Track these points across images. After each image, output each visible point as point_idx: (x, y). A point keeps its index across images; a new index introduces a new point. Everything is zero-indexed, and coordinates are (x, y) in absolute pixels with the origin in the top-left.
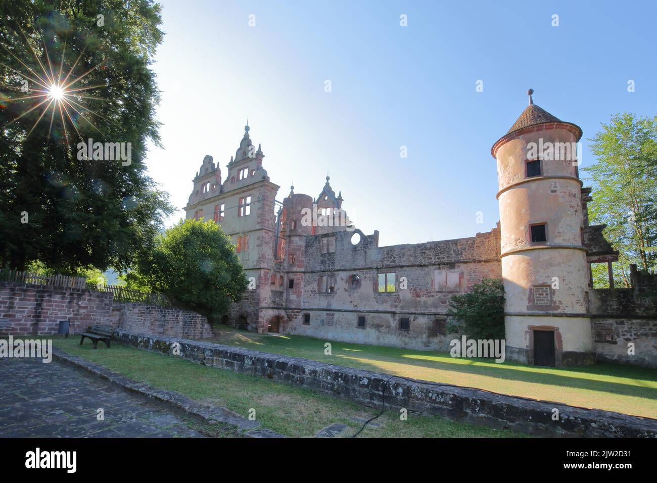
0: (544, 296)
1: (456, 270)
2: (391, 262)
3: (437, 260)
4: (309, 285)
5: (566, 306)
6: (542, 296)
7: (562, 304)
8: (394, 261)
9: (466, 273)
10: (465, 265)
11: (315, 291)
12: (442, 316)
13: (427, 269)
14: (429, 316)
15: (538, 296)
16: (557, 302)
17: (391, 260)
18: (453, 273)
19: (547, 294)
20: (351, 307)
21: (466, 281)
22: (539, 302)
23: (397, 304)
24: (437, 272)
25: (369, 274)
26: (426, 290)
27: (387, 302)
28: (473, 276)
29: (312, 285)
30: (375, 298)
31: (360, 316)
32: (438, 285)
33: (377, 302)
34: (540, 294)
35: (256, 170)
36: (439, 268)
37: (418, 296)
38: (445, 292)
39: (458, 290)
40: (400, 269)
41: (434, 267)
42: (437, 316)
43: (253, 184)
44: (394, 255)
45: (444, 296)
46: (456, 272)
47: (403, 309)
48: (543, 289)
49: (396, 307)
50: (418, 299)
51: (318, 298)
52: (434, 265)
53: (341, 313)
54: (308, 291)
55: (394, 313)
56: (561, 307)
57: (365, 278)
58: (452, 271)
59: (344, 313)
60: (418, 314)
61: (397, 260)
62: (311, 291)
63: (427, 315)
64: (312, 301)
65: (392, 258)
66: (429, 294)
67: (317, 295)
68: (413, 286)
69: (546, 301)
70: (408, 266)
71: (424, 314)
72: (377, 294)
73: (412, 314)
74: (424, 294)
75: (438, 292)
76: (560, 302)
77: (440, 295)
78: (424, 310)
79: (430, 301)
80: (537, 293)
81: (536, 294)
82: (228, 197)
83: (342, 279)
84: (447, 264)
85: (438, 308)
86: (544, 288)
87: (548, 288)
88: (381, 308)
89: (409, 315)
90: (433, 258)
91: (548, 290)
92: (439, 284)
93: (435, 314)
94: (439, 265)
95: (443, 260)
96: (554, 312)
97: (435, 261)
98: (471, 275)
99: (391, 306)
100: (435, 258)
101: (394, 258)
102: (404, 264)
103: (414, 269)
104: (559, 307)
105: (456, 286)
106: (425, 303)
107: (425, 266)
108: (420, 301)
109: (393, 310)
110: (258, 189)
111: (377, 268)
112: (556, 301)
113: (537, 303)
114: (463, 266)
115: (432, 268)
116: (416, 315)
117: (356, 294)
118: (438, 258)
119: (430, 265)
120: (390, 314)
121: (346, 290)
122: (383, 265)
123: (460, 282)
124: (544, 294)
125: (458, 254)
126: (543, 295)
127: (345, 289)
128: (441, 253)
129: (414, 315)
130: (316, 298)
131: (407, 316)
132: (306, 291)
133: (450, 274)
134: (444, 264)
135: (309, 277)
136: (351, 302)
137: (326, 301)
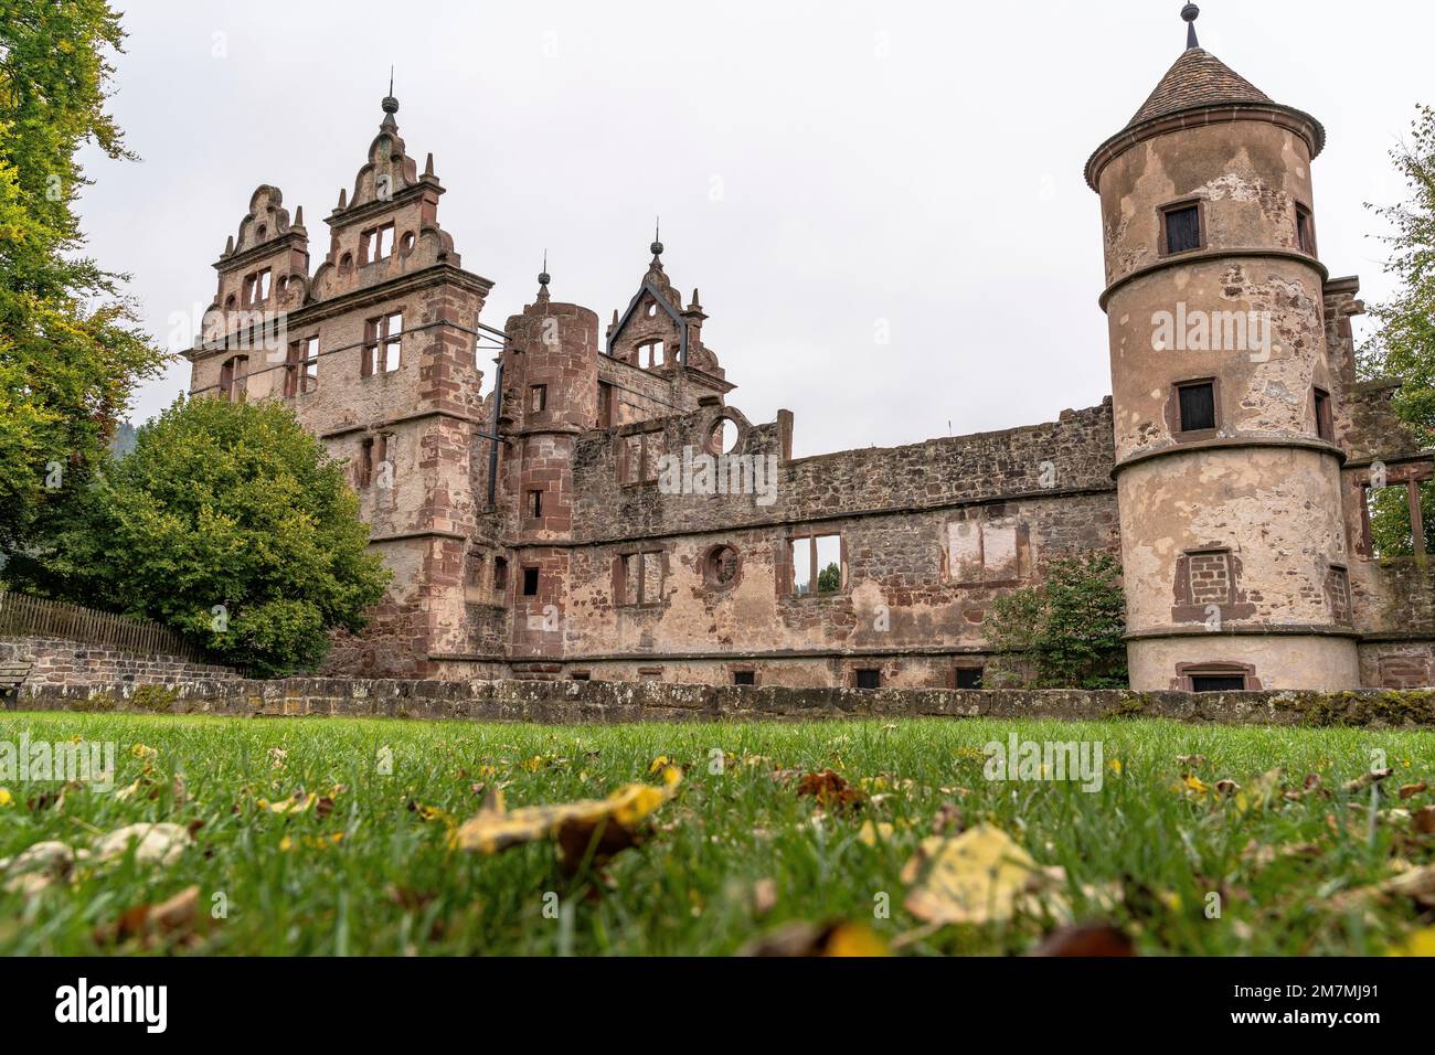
0: (1216, 578)
1: (1008, 520)
2: (826, 504)
3: (955, 493)
4: (586, 582)
5: (1273, 606)
6: (1208, 581)
7: (1261, 599)
8: (835, 501)
9: (1034, 526)
10: (1032, 506)
11: (604, 600)
12: (971, 657)
13: (927, 520)
14: (936, 659)
15: (1199, 579)
16: (1249, 596)
17: (827, 496)
18: (1000, 528)
19: (1222, 575)
20: (710, 645)
21: (1034, 548)
22: (1202, 597)
23: (845, 628)
24: (954, 527)
25: (763, 543)
26: (926, 582)
27: (815, 623)
28: (1054, 536)
29: (596, 582)
30: (781, 612)
31: (739, 670)
32: (958, 565)
33: (788, 625)
34: (1204, 575)
35: (418, 233)
36: (962, 518)
37: (905, 601)
38: (980, 585)
39: (1015, 577)
40: (851, 524)
41: (947, 514)
42: (957, 658)
43: (409, 277)
44: (836, 483)
45: (975, 598)
46: (1007, 525)
47: (866, 644)
48: (1212, 560)
49: (843, 636)
50: (905, 609)
51: (615, 622)
52: (946, 507)
53: (684, 665)
54: (584, 603)
55: (836, 657)
56: (1258, 608)
57: (754, 553)
58: (997, 522)
59: (692, 665)
60: (904, 655)
61: (843, 498)
62: (594, 602)
63: (931, 655)
64: (595, 634)
65: (831, 492)
66: (934, 595)
67: (611, 615)
68: (891, 572)
69: (1219, 594)
70: (874, 514)
71: (920, 655)
72: (787, 602)
73: (886, 655)
74: (921, 595)
75: (960, 586)
76: (1257, 596)
77: (965, 593)
78: (921, 642)
79: (937, 612)
80: (1197, 572)
81: (1195, 576)
82: (330, 316)
83: (685, 560)
84: (982, 503)
85: (959, 633)
86: (1215, 557)
87: (1224, 556)
88: (799, 643)
89: (881, 661)
90: (944, 488)
91: (1225, 562)
92: (963, 563)
93: (952, 654)
94: (960, 506)
95: (971, 492)
96: (1240, 622)
97: (948, 494)
98: (1049, 534)
99: (829, 635)
100: (949, 488)
101: (836, 490)
102: (864, 507)
103: (890, 522)
104: (1252, 609)
105: (1008, 569)
106: (924, 618)
107: (921, 511)
108: (910, 615)
109: (835, 645)
110: (423, 293)
111: (787, 525)
112: (1244, 592)
113: (1197, 600)
114: (1025, 510)
115: (942, 517)
116: (901, 660)
117: (726, 605)
118: (959, 488)
119: (937, 509)
120: (825, 661)
121: (697, 594)
122: (803, 514)
123: (1019, 554)
124: (1215, 573)
125: (1011, 474)
126: (1212, 576)
127: (693, 589)
128: (965, 473)
129: (893, 660)
130: (609, 622)
131: (873, 664)
132: (576, 603)
133: (991, 531)
134: (973, 504)
135: (586, 560)
136: (713, 629)
137: (639, 630)
